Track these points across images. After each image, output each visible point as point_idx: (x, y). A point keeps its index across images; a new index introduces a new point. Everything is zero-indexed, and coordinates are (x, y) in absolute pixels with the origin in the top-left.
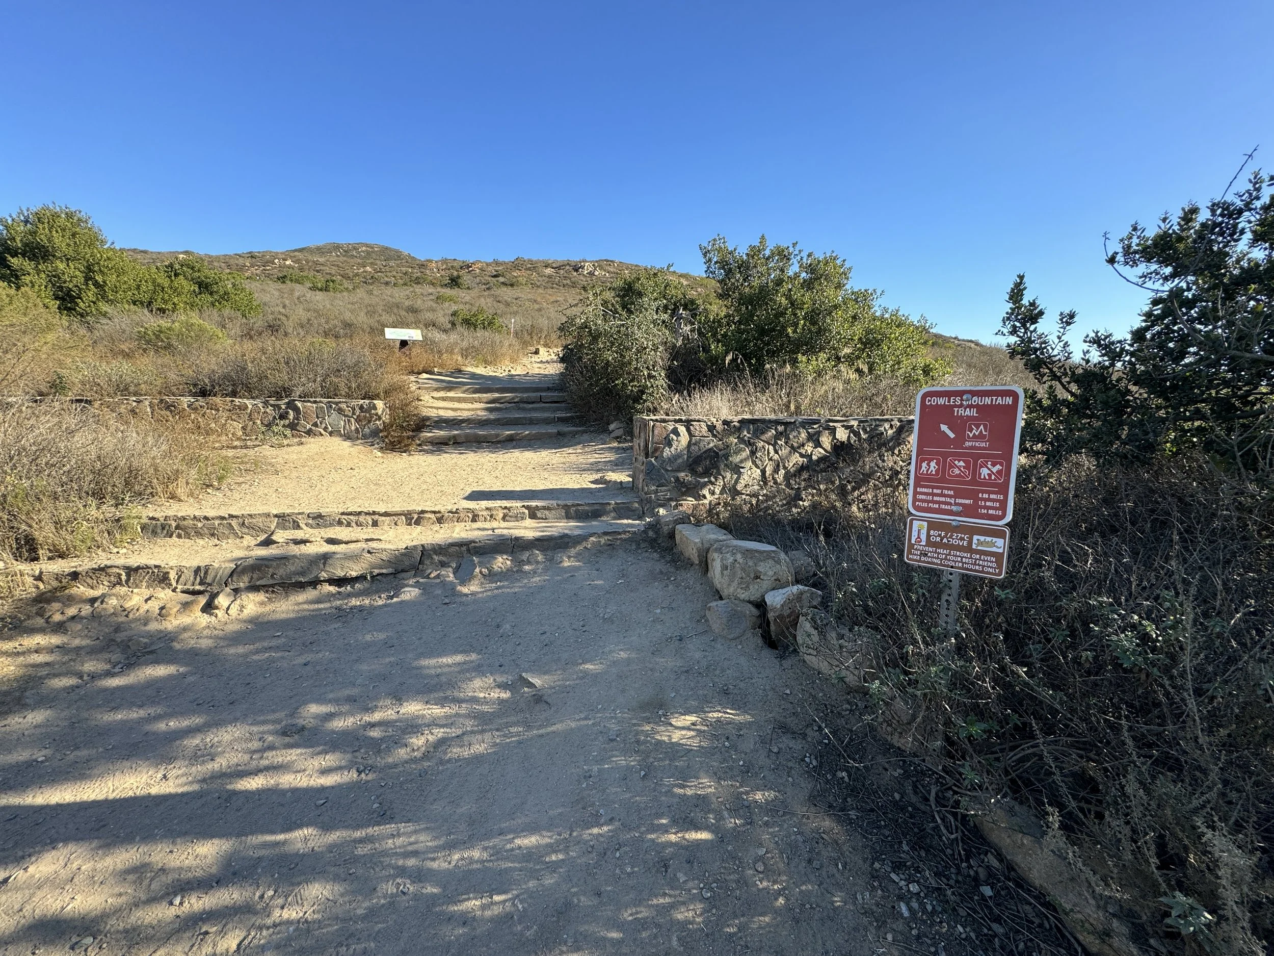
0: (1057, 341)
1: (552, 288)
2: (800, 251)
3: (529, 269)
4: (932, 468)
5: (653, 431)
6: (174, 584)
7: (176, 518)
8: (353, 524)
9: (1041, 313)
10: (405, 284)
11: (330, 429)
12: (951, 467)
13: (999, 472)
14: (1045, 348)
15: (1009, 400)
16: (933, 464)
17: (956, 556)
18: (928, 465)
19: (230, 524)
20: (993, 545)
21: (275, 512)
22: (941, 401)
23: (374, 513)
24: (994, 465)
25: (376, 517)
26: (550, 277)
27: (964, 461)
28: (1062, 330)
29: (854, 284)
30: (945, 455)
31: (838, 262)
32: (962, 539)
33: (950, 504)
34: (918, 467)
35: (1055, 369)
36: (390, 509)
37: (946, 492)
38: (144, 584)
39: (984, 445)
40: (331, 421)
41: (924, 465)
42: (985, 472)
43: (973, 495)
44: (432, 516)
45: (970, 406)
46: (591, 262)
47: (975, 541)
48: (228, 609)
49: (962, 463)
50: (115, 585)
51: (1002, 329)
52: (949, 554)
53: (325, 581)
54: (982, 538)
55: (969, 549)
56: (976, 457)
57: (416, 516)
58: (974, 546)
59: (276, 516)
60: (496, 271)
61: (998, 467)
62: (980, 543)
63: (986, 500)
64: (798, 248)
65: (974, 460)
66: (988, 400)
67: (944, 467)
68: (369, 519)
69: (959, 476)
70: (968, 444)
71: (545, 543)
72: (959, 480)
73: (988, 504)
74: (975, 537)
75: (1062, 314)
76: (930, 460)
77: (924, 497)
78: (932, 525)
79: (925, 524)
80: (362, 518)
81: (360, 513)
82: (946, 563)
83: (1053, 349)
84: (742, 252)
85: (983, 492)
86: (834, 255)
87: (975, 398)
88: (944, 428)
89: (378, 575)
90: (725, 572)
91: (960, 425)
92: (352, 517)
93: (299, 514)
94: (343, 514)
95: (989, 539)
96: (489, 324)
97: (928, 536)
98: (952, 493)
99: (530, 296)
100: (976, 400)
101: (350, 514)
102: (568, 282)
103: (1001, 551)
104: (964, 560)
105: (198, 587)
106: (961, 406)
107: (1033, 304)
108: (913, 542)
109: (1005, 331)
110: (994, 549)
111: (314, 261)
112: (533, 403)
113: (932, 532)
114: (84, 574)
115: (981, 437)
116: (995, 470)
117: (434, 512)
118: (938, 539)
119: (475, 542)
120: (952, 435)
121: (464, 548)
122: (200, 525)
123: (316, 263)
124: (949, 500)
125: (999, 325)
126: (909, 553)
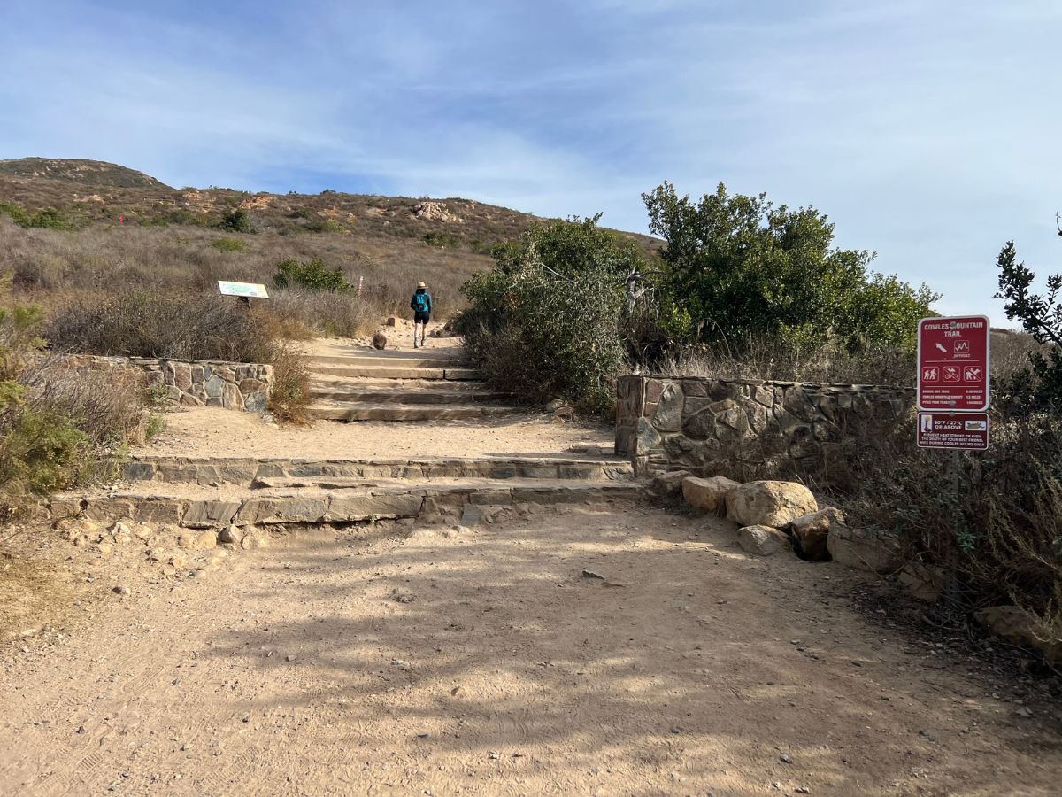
0: (1049, 303)
1: (379, 236)
2: (770, 203)
3: (344, 208)
4: (932, 375)
5: (646, 388)
6: (180, 518)
7: (157, 459)
8: (338, 474)
9: (1031, 277)
10: (155, 222)
11: (207, 396)
12: (946, 373)
13: (979, 374)
14: (1040, 309)
15: (981, 325)
16: (933, 372)
17: (954, 438)
18: (930, 373)
19: (212, 468)
20: (979, 426)
21: (258, 458)
22: (935, 327)
23: (361, 462)
24: (974, 370)
25: (362, 467)
26: (375, 219)
27: (955, 368)
28: (1052, 293)
29: (837, 245)
30: (941, 365)
31: (818, 218)
32: (957, 424)
33: (946, 400)
34: (922, 375)
35: (1052, 330)
36: (377, 459)
37: (943, 391)
38: (150, 517)
39: (966, 356)
40: (209, 387)
41: (927, 373)
42: (969, 375)
43: (962, 392)
44: (418, 468)
45: (956, 330)
46: (437, 201)
47: (966, 425)
48: (242, 542)
49: (953, 370)
50: (121, 517)
51: (1000, 292)
52: (949, 437)
53: (327, 522)
54: (971, 422)
55: (963, 431)
56: (963, 365)
57: (402, 467)
58: (966, 429)
59: (259, 461)
60: (293, 208)
61: (977, 371)
62: (970, 426)
63: (971, 394)
64: (766, 200)
65: (961, 366)
66: (967, 325)
67: (941, 374)
68: (354, 468)
69: (951, 379)
70: (956, 356)
71: (545, 496)
72: (951, 382)
73: (973, 397)
74: (967, 422)
75: (1050, 278)
76: (931, 369)
77: (928, 397)
78: (936, 417)
79: (930, 416)
80: (346, 468)
81: (345, 461)
82: (948, 443)
83: (1047, 311)
84: (695, 202)
85: (969, 389)
86: (813, 209)
87: (958, 324)
88: (939, 346)
89: (381, 519)
90: (751, 503)
91: (949, 343)
92: (336, 466)
93: (283, 460)
94: (328, 462)
95: (975, 422)
96: (334, 282)
97: (933, 425)
98: (948, 392)
99: (349, 246)
100: (959, 325)
101: (335, 462)
102: (403, 228)
103: (984, 429)
104: (960, 440)
105: (204, 523)
106: (949, 330)
107: (1020, 268)
108: (923, 431)
109: (1003, 294)
110: (980, 429)
111: (12, 184)
112: (434, 379)
113: (936, 422)
114: (93, 504)
115: (964, 351)
116: (975, 372)
117: (422, 464)
118: (941, 427)
119: (475, 491)
120: (944, 351)
121: (465, 497)
122: (181, 468)
123: (15, 187)
124: (945, 397)
125: (996, 288)
126: (920, 440)
